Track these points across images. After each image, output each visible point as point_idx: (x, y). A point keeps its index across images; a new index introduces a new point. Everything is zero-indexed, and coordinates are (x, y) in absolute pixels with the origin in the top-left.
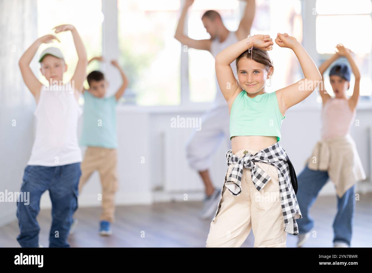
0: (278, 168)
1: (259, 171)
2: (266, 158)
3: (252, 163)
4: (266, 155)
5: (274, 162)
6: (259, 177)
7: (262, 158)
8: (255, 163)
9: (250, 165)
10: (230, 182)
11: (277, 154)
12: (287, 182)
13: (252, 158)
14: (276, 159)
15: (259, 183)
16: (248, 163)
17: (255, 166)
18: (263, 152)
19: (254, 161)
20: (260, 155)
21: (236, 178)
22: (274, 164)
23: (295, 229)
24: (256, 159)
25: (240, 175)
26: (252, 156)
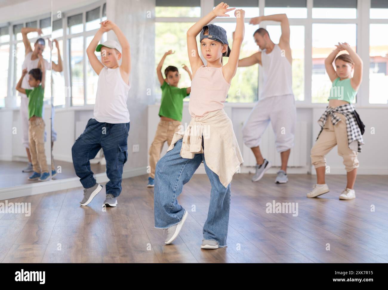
0: (346, 116)
1: (335, 116)
3: (332, 112)
4: (340, 109)
6: (335, 118)
7: (337, 110)
9: (330, 114)
11: (347, 109)
13: (331, 110)
14: (345, 111)
15: (334, 121)
17: (333, 114)
18: (338, 108)
19: (333, 112)
20: (336, 109)
22: (344, 114)
25: (326, 118)
26: (332, 109)
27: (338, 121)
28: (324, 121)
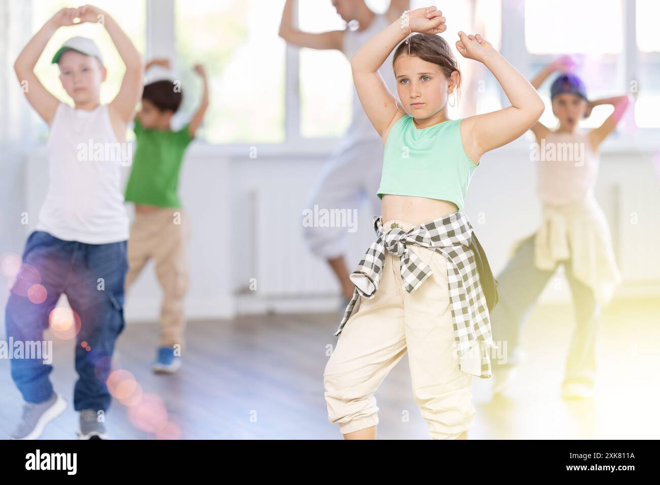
0: (448, 259)
1: (413, 258)
2: (429, 239)
3: (401, 245)
4: (428, 235)
5: (442, 248)
6: (412, 268)
7: (419, 239)
8: (407, 246)
9: (395, 250)
10: (360, 273)
11: (451, 233)
12: (463, 284)
13: (400, 237)
14: (446, 242)
15: (411, 278)
16: (391, 245)
17: (406, 250)
18: (422, 228)
19: (406, 243)
20: (416, 233)
21: (372, 268)
22: (441, 250)
23: (484, 367)
24: (409, 239)
25: (379, 263)
26: (401, 233)
27: (425, 278)
28: (374, 276)
